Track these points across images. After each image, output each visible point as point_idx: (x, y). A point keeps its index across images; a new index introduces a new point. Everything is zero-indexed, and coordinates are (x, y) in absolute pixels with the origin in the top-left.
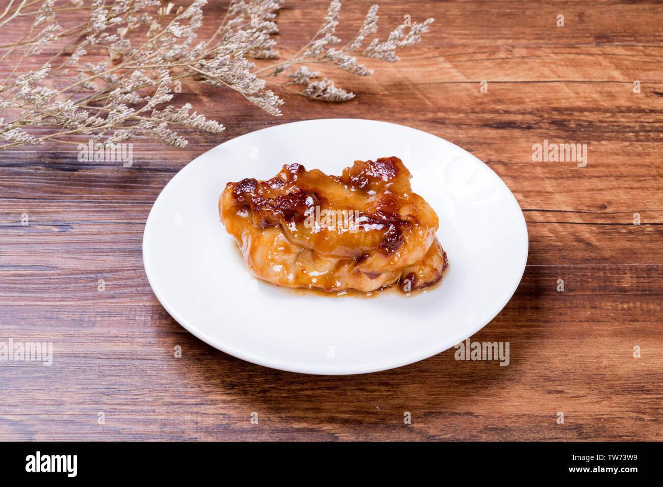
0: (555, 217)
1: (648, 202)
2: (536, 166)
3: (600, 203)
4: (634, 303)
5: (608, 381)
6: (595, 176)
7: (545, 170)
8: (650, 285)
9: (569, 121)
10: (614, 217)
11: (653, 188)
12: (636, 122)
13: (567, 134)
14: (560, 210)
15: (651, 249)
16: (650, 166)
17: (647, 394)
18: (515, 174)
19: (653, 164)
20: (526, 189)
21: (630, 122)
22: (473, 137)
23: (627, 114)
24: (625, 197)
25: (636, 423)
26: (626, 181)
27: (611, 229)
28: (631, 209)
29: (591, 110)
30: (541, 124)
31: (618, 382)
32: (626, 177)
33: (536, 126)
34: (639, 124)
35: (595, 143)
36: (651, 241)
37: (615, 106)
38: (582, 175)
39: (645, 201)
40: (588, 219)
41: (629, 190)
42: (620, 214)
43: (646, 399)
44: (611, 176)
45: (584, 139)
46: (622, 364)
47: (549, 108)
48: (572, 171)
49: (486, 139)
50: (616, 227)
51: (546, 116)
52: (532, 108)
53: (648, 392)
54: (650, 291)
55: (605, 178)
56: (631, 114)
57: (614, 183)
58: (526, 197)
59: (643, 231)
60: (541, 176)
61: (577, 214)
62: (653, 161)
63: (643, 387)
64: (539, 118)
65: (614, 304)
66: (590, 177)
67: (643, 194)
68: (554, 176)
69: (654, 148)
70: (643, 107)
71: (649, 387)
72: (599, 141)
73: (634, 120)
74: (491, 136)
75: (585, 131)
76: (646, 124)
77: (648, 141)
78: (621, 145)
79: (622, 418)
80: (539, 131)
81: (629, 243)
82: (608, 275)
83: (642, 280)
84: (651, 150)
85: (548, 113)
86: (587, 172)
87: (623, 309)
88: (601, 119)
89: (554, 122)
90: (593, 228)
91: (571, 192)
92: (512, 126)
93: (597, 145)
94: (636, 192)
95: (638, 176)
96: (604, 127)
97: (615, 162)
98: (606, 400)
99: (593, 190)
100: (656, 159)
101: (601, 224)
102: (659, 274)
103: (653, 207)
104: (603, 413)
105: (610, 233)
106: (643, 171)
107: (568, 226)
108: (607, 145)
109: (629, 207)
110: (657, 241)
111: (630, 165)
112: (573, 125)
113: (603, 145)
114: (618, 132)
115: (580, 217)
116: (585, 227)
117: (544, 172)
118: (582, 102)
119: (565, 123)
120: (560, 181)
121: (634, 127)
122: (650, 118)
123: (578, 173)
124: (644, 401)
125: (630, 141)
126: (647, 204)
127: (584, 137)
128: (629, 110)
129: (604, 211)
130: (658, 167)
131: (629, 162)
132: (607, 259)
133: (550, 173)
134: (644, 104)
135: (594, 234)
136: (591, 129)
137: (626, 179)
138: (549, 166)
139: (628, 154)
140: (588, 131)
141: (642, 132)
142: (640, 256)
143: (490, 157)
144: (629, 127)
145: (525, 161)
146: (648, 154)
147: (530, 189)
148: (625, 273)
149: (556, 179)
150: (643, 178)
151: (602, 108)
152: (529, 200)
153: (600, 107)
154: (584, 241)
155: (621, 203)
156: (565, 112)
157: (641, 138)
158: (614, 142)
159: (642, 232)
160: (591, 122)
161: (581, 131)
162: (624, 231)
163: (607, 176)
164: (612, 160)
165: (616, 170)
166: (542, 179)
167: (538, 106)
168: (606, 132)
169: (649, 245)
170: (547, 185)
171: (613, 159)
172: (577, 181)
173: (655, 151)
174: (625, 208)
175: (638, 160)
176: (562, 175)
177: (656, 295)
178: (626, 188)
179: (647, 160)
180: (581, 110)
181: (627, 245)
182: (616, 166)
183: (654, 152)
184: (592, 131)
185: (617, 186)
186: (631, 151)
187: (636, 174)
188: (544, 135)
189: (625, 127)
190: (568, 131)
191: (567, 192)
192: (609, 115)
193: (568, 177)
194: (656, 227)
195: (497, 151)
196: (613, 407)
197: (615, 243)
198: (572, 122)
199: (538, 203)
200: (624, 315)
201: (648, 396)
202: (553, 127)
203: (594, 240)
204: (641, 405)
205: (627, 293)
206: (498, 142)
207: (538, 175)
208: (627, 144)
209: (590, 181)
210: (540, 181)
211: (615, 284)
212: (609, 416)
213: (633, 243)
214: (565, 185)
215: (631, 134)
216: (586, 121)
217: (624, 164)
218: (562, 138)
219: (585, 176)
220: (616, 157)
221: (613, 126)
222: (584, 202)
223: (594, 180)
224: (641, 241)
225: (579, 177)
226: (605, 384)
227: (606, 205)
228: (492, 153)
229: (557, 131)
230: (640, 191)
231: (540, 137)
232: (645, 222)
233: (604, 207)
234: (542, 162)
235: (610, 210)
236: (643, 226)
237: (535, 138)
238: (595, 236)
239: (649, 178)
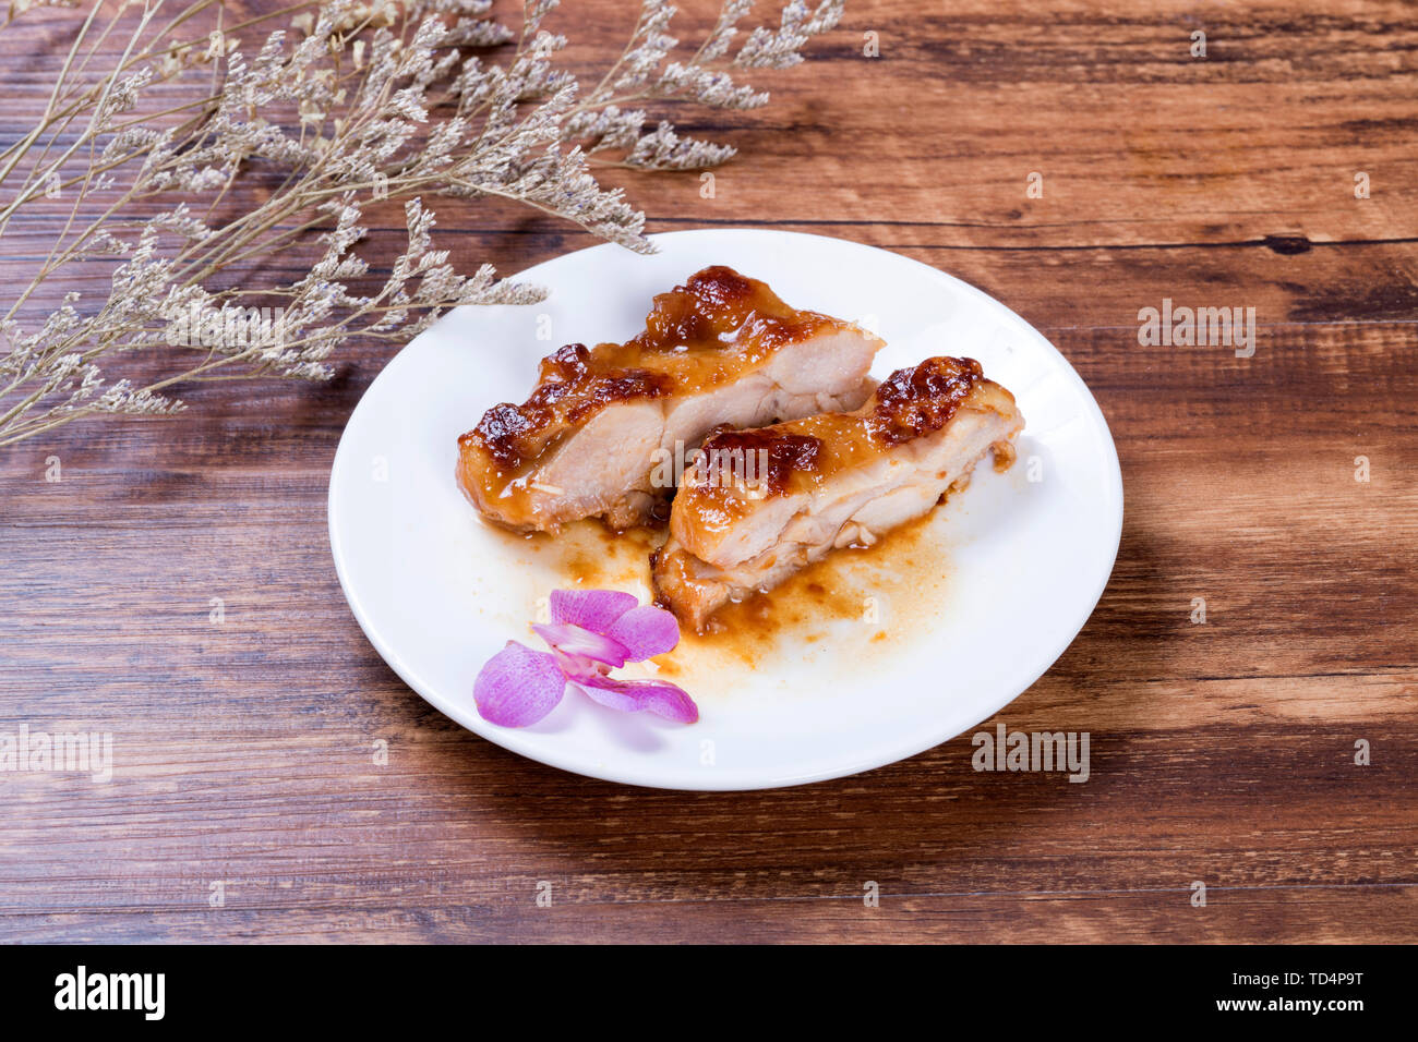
0: (918, 235)
1: (1104, 204)
2: (887, 134)
3: (1010, 206)
6: (1004, 154)
7: (905, 143)
8: (1100, 367)
9: (958, 43)
10: (1034, 235)
11: (1115, 175)
12: (1091, 43)
13: (952, 69)
14: (929, 221)
15: (1103, 297)
16: (1111, 132)
18: (844, 152)
19: (1119, 127)
20: (863, 181)
21: (1078, 44)
22: (765, 78)
23: (1073, 28)
24: (1059, 195)
26: (1063, 162)
27: (1029, 258)
28: (1070, 219)
29: (1002, 21)
30: (904, 52)
32: (1063, 153)
33: (891, 54)
34: (1096, 47)
35: (1006, 86)
36: (1105, 281)
37: (1051, 12)
38: (976, 152)
39: (1098, 203)
40: (984, 238)
41: (1069, 180)
42: (1048, 229)
44: (1035, 152)
45: (986, 78)
47: (920, 16)
48: (957, 143)
49: (790, 80)
50: (1038, 254)
51: (913, 33)
52: (887, 19)
55: (1024, 157)
56: (1082, 28)
58: (864, 196)
59: (1090, 261)
60: (899, 154)
61: (963, 230)
62: (1119, 122)
64: (899, 39)
66: (993, 155)
67: (1095, 188)
68: (921, 154)
69: (1122, 96)
70: (1106, 12)
72: (1014, 82)
73: (1086, 39)
74: (801, 75)
75: (987, 63)
76: (1109, 48)
77: (1112, 80)
78: (1057, 90)
80: (896, 64)
81: (1061, 285)
84: (1116, 100)
85: (916, 27)
86: (988, 146)
88: (1020, 38)
89: (928, 46)
90: (993, 257)
91: (954, 184)
92: (846, 54)
93: (1009, 90)
94: (1081, 183)
95: (1089, 152)
96: (1027, 55)
97: (1044, 124)
99: (996, 181)
100: (1124, 117)
101: (1008, 249)
102: (1116, 346)
103: (1114, 214)
105: (1025, 266)
106: (1099, 141)
107: (944, 253)
108: (1031, 91)
109: (1065, 214)
110: (1116, 281)
111: (1073, 131)
112: (964, 51)
113: (1021, 91)
114: (1054, 64)
115: (970, 234)
116: (977, 256)
117: (902, 147)
118: (985, 4)
119: (950, 47)
120: (933, 164)
121: (1084, 54)
122: (1117, 35)
123: (969, 148)
125: (1076, 81)
126: (1103, 208)
127: (986, 75)
128: (1078, 19)
129: (1016, 223)
130: (1127, 133)
131: (1071, 124)
133: (914, 148)
134: (1108, 8)
135: (994, 270)
136: (1001, 59)
137: (1064, 157)
138: (912, 134)
139: (1069, 108)
140: (994, 63)
141: (1102, 62)
142: (1081, 310)
144: (1075, 54)
145: (864, 124)
146: (1110, 108)
147: (872, 180)
149: (926, 159)
150: (1096, 157)
151: (1025, 15)
152: (869, 202)
153: (1020, 13)
155: (1051, 206)
156: (950, 25)
157: (1099, 75)
158: (1044, 84)
159: (1089, 265)
160: (1000, 45)
161: (979, 63)
162: (1054, 262)
163: (1026, 153)
164: (1036, 120)
165: (1045, 140)
166: (898, 160)
167: (899, 14)
168: (1031, 64)
169: (1100, 290)
170: (906, 173)
171: (1041, 119)
172: (966, 164)
173: (1125, 101)
174: (1058, 217)
175: (1090, 120)
176: (937, 151)
177: (1109, 387)
178: (1062, 176)
179: (1108, 120)
180: (983, 20)
181: (1059, 289)
182: (1045, 133)
183: (1123, 104)
184: (1003, 64)
186: (1077, 102)
187: (1084, 148)
188: (907, 72)
189: (1068, 54)
190: (954, 63)
191: (945, 186)
192: (1037, 29)
193: (949, 156)
194: (1116, 252)
195: (813, 104)
197: (1035, 285)
198: (963, 46)
199: (886, 209)
202: (924, 55)
206: (815, 87)
207: (889, 153)
208: (1069, 87)
209: (992, 162)
210: (893, 165)
213: (1069, 285)
214: (943, 171)
215: (1079, 68)
216: (990, 43)
217: (1061, 129)
218: (942, 77)
219: (983, 152)
220: (1046, 115)
221: (1044, 51)
222: (978, 205)
223: (1001, 161)
224: (1086, 282)
225: (971, 156)
227: (1020, 208)
229: (932, 64)
230: (1090, 181)
231: (898, 76)
232: (1097, 242)
233: (1016, 214)
234: (900, 127)
235: (1027, 220)
236: (1092, 252)
237: (888, 79)
238: (995, 274)
239: (1110, 155)
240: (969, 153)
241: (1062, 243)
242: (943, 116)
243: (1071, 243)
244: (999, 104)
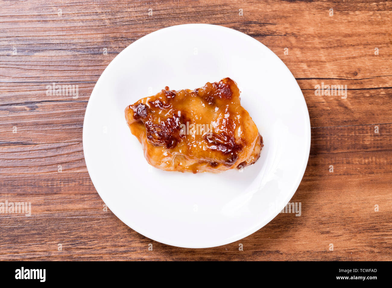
1: (383, 68)
2: (315, 37)
3: (353, 70)
4: (372, 159)
5: (355, 222)
6: (351, 45)
7: (320, 41)
8: (382, 142)
10: (362, 83)
11: (386, 54)
13: (334, 5)
14: (329, 77)
15: (383, 110)
16: (385, 34)
17: (377, 232)
18: (302, 46)
19: (387, 32)
20: (308, 59)
24: (369, 64)
25: (370, 255)
26: (370, 49)
27: (360, 93)
28: (373, 75)
31: (360, 223)
32: (370, 45)
35: (351, 13)
36: (383, 104)
38: (343, 45)
39: (381, 67)
41: (372, 57)
42: (366, 80)
43: (376, 235)
44: (361, 44)
45: (345, 9)
46: (363, 208)
48: (337, 41)
49: (284, 12)
50: (363, 91)
53: (377, 230)
54: (381, 147)
55: (357, 47)
57: (363, 51)
58: (309, 66)
59: (378, 94)
60: (318, 46)
61: (340, 81)
62: (387, 29)
63: (375, 227)
65: (360, 160)
66: (348, 46)
67: (380, 61)
68: (326, 46)
69: (388, 16)
71: (378, 226)
72: (354, 11)
74: (287, 9)
77: (385, 10)
78: (367, 14)
79: (362, 251)
81: (370, 106)
82: (357, 134)
83: (377, 138)
84: (386, 19)
86: (346, 41)
87: (365, 164)
90: (349, 93)
91: (336, 60)
93: (353, 15)
94: (376, 59)
97: (364, 31)
98: (354, 238)
99: (349, 58)
100: (389, 27)
101: (354, 89)
102: (387, 132)
104: (352, 248)
105: (359, 97)
106: (381, 39)
108: (359, 15)
109: (371, 73)
110: (387, 103)
111: (373, 34)
113: (356, 15)
115: (342, 83)
117: (320, 43)
120: (329, 51)
123: (341, 43)
124: (375, 237)
125: (373, 10)
126: (382, 70)
129: (356, 77)
130: (390, 35)
131: (373, 31)
132: (357, 121)
133: (323, 43)
135: (350, 99)
138: (323, 37)
139: (372, 23)
140: (347, 2)
143: (287, 30)
146: (384, 23)
147: (311, 59)
148: (367, 133)
149: (327, 48)
150: (381, 46)
152: (310, 69)
154: (344, 105)
155: (367, 69)
157: (381, 7)
158: (363, 11)
159: (378, 96)
162: (368, 95)
163: (358, 45)
165: (364, 38)
166: (319, 49)
168: (359, 2)
169: (382, 107)
170: (321, 55)
171: (362, 29)
172: (340, 50)
174: (369, 74)
175: (378, 29)
176: (331, 44)
177: (385, 150)
178: (370, 55)
179: (384, 28)
182: (364, 35)
183: (388, 20)
185: (364, 53)
186: (374, 20)
188: (320, 7)
190: (335, 2)
191: (334, 61)
193: (334, 47)
194: (387, 90)
195: (291, 24)
196: (357, 243)
197: (362, 106)
199: (316, 72)
200: (366, 168)
201: (377, 234)
203: (350, 104)
204: (373, 241)
205: (368, 150)
206: (291, 15)
207: (316, 46)
208: (371, 13)
209: (348, 49)
210: (317, 51)
211: (361, 142)
212: (355, 250)
213: (372, 105)
214: (333, 54)
215: (374, 4)
217: (369, 33)
219: (345, 45)
220: (364, 26)
222: (344, 69)
223: (351, 49)
224: (377, 104)
225: (341, 47)
226: (354, 224)
227: (358, 71)
228: (287, 25)
229: (328, 3)
231: (317, 9)
232: (381, 86)
233: (355, 74)
234: (319, 33)
235: (359, 76)
236: (379, 90)
237: (314, 10)
238: (350, 101)
239: (385, 45)
240: (341, 45)
241: (370, 87)
242: (332, 28)
243: (373, 86)
244: (349, 22)
